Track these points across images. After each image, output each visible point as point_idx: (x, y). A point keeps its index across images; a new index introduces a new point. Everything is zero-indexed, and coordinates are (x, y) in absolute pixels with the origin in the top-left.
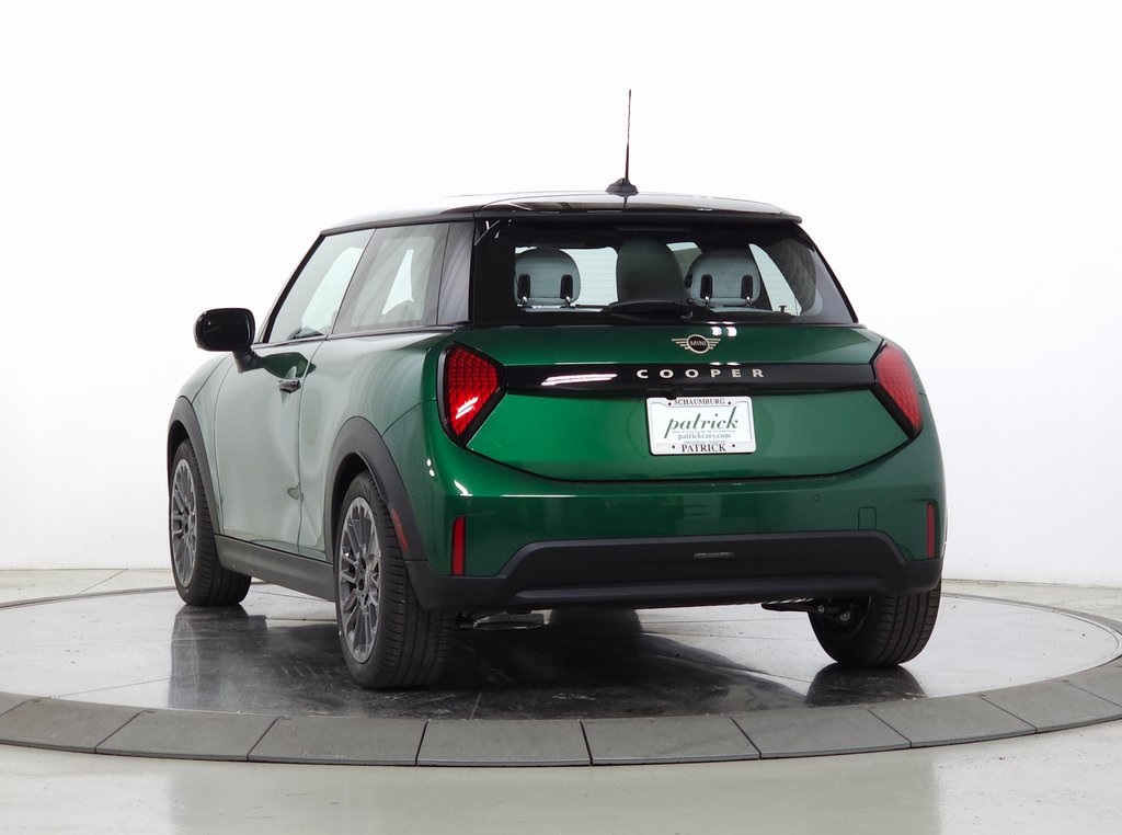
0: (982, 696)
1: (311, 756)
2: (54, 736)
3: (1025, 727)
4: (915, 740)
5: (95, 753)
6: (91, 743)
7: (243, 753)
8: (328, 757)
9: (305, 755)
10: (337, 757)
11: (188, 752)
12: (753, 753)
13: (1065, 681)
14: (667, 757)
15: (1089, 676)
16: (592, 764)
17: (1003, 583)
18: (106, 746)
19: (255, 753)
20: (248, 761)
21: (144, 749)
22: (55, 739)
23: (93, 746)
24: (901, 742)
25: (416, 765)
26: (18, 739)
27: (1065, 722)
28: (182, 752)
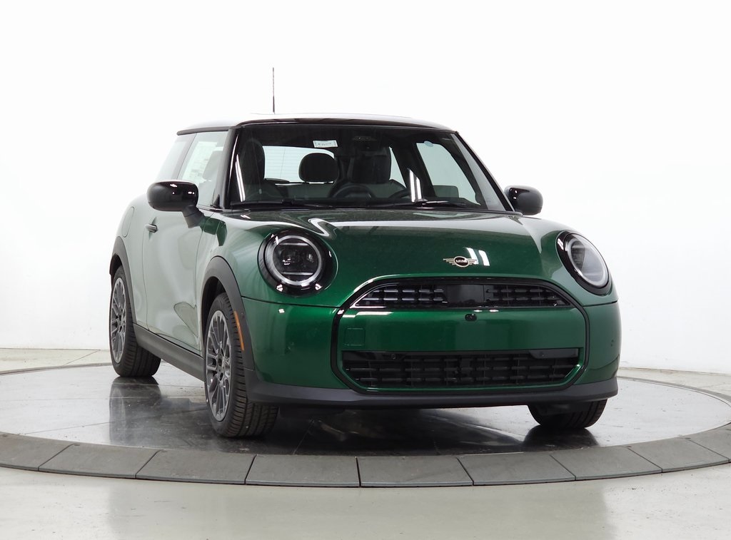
0: (629, 447)
1: (177, 477)
2: (13, 459)
3: (654, 468)
4: (579, 476)
5: (38, 471)
6: (36, 464)
7: (133, 473)
8: (188, 477)
9: (174, 475)
10: (194, 477)
11: (98, 472)
12: (468, 481)
13: (688, 438)
14: (411, 483)
15: (704, 436)
16: (360, 486)
17: (677, 371)
18: (45, 467)
19: (140, 474)
20: (136, 479)
21: (69, 469)
22: (14, 461)
23: (37, 467)
25: (245, 484)
27: (683, 466)
28: (93, 472)
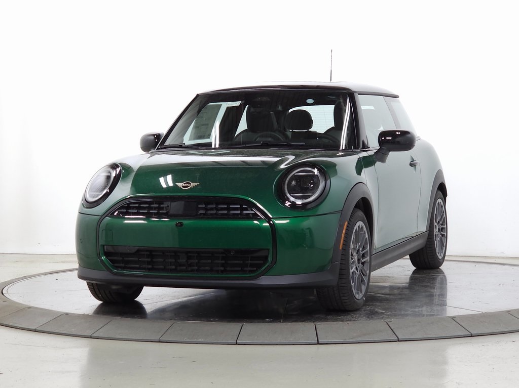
0: (509, 312)
4: (474, 332)
5: (91, 338)
6: (88, 334)
7: (157, 338)
8: (196, 340)
9: (186, 340)
12: (395, 338)
16: (318, 343)
18: (95, 335)
19: (162, 339)
20: (159, 342)
21: (112, 337)
24: (467, 333)
25: (236, 344)
26: (57, 331)
